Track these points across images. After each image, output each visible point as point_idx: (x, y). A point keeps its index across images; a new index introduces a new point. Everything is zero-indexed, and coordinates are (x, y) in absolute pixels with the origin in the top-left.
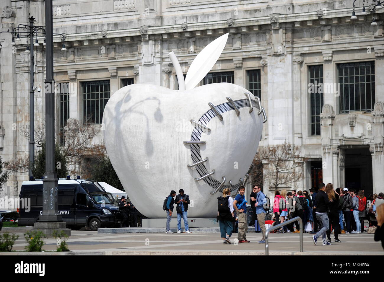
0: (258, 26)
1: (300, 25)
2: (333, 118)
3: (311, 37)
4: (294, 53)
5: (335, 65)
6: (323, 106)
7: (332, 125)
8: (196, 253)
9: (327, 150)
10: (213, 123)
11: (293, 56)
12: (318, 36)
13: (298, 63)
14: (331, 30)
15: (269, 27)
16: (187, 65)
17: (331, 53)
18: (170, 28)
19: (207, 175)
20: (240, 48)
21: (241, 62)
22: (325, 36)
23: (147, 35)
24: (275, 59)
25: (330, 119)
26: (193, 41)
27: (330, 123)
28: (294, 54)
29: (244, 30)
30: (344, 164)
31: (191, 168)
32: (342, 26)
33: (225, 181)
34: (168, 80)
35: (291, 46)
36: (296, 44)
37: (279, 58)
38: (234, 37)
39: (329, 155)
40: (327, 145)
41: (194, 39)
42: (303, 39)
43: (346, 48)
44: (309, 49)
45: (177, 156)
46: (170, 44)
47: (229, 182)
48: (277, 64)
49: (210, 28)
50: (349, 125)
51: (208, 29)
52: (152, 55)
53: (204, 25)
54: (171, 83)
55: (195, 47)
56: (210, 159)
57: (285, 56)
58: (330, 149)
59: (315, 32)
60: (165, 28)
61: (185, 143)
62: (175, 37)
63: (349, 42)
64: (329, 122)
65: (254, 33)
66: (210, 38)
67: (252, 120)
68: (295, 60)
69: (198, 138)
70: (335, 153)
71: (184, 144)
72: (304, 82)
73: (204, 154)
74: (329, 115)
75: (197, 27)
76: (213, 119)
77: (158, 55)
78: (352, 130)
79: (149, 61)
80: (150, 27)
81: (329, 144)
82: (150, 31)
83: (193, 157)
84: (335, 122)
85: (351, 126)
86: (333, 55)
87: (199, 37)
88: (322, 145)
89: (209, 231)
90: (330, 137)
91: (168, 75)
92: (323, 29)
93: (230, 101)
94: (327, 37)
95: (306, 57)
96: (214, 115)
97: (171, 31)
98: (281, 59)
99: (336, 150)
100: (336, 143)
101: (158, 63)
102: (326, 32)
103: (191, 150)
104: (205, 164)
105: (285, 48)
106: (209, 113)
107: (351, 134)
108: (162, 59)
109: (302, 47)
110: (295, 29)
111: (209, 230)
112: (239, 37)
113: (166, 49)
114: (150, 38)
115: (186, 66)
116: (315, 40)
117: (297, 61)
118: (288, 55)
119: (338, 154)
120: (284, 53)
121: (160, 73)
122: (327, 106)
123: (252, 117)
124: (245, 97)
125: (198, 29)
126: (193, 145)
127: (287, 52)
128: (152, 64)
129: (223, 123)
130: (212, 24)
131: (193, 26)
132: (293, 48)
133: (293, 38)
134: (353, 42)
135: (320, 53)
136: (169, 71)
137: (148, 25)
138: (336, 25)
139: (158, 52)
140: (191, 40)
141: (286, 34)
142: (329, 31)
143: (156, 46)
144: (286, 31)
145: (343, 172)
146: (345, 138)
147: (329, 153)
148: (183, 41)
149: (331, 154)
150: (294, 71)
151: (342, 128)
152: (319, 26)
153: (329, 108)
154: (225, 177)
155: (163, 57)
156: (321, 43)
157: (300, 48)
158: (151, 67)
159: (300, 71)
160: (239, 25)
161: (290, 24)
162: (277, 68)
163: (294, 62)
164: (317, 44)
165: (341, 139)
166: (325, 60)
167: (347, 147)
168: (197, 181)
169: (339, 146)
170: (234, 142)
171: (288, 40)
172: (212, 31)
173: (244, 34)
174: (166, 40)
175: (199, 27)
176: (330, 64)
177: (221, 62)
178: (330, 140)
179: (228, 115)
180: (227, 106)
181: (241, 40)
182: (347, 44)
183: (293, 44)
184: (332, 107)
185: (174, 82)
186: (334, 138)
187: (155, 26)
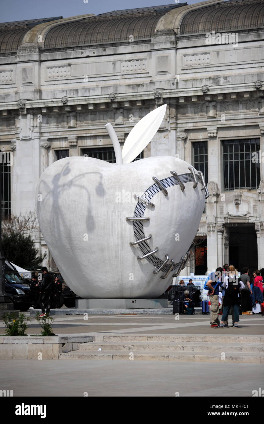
0: (141, 101)
1: (184, 100)
2: (217, 195)
3: (195, 113)
4: (178, 128)
5: (219, 142)
6: (208, 184)
7: (216, 202)
8: (200, 337)
9: (211, 228)
10: (157, 199)
11: (177, 132)
12: (202, 112)
13: (182, 140)
14: (216, 107)
15: (153, 102)
16: (67, 140)
17: (216, 129)
18: (50, 102)
19: (150, 254)
20: (123, 123)
21: (123, 137)
22: (209, 112)
23: (26, 109)
24: (158, 135)
25: (215, 196)
26: (74, 116)
27: (215, 201)
28: (178, 130)
29: (127, 105)
30: (228, 242)
31: (134, 246)
32: (227, 102)
33: (168, 260)
34: (47, 155)
35: (175, 122)
36: (180, 120)
37: (163, 134)
38: (116, 112)
39: (213, 233)
40: (211, 223)
41: (74, 114)
42: (187, 115)
43: (231, 124)
44: (193, 125)
45: (119, 233)
46: (49, 119)
47: (171, 261)
48: (160, 140)
49: (92, 102)
50: (234, 203)
51: (89, 103)
52: (30, 129)
53: (86, 99)
54: (49, 158)
55: (76, 121)
56: (153, 237)
57: (168, 132)
58: (215, 227)
59: (199, 108)
60: (44, 102)
61: (128, 219)
62: (54, 111)
63: (234, 118)
64: (214, 199)
65: (137, 108)
66: (91, 113)
67: (196, 195)
68: (179, 136)
69: (141, 214)
70: (220, 232)
71: (126, 220)
72: (189, 158)
73: (147, 231)
74: (214, 193)
75: (78, 101)
76: (157, 194)
77: (37, 130)
78: (238, 208)
79: (27, 135)
80: (28, 100)
81: (214, 222)
82: (29, 104)
83: (136, 235)
84: (220, 200)
85: (236, 204)
86: (218, 132)
87: (80, 111)
88: (207, 223)
89: (155, 313)
90: (215, 215)
91: (47, 150)
92: (208, 105)
93: (175, 175)
94: (211, 113)
95: (191, 133)
96: (158, 190)
97: (50, 105)
98: (165, 135)
99: (221, 228)
100: (221, 221)
101: (37, 137)
102: (211, 108)
103: (134, 227)
104: (148, 241)
105: (169, 124)
106: (153, 187)
107: (236, 212)
108: (41, 133)
109: (186, 123)
110: (179, 104)
111: (155, 311)
112: (121, 112)
113: (45, 124)
114: (29, 112)
115: (65, 141)
116: (199, 116)
117: (181, 137)
118: (172, 131)
119: (222, 232)
120: (168, 129)
121: (39, 148)
122: (212, 183)
123: (196, 192)
124: (189, 172)
125: (78, 103)
126: (136, 221)
127: (171, 128)
128: (31, 139)
129: (168, 199)
130: (94, 98)
131: (74, 100)
132: (177, 124)
133: (177, 113)
134: (239, 118)
135: (205, 130)
136: (48, 146)
137: (26, 99)
138: (221, 102)
139: (36, 127)
140: (71, 114)
141: (170, 110)
142: (214, 107)
143: (35, 120)
144: (170, 106)
145: (228, 250)
146: (230, 215)
147: (214, 231)
148: (62, 116)
149: (216, 231)
150: (178, 148)
151: (227, 205)
152: (204, 102)
153: (214, 185)
154: (168, 255)
155: (42, 132)
156: (206, 119)
157: (184, 124)
158: (29, 142)
159: (185, 147)
160: (122, 100)
161: (174, 99)
162: (160, 144)
163: (177, 138)
164: (201, 121)
165: (226, 217)
166: (210, 136)
167: (232, 225)
168: (139, 259)
169: (223, 224)
170: (178, 219)
171: (172, 116)
172: (94, 105)
173: (127, 109)
174: (44, 114)
175: (80, 101)
176: (214, 140)
177: (102, 137)
178: (214, 218)
179: (173, 190)
180: (171, 180)
181: (123, 115)
182: (232, 121)
183: (177, 119)
184: (217, 185)
185: (53, 158)
186: (219, 216)
187: (33, 99)
